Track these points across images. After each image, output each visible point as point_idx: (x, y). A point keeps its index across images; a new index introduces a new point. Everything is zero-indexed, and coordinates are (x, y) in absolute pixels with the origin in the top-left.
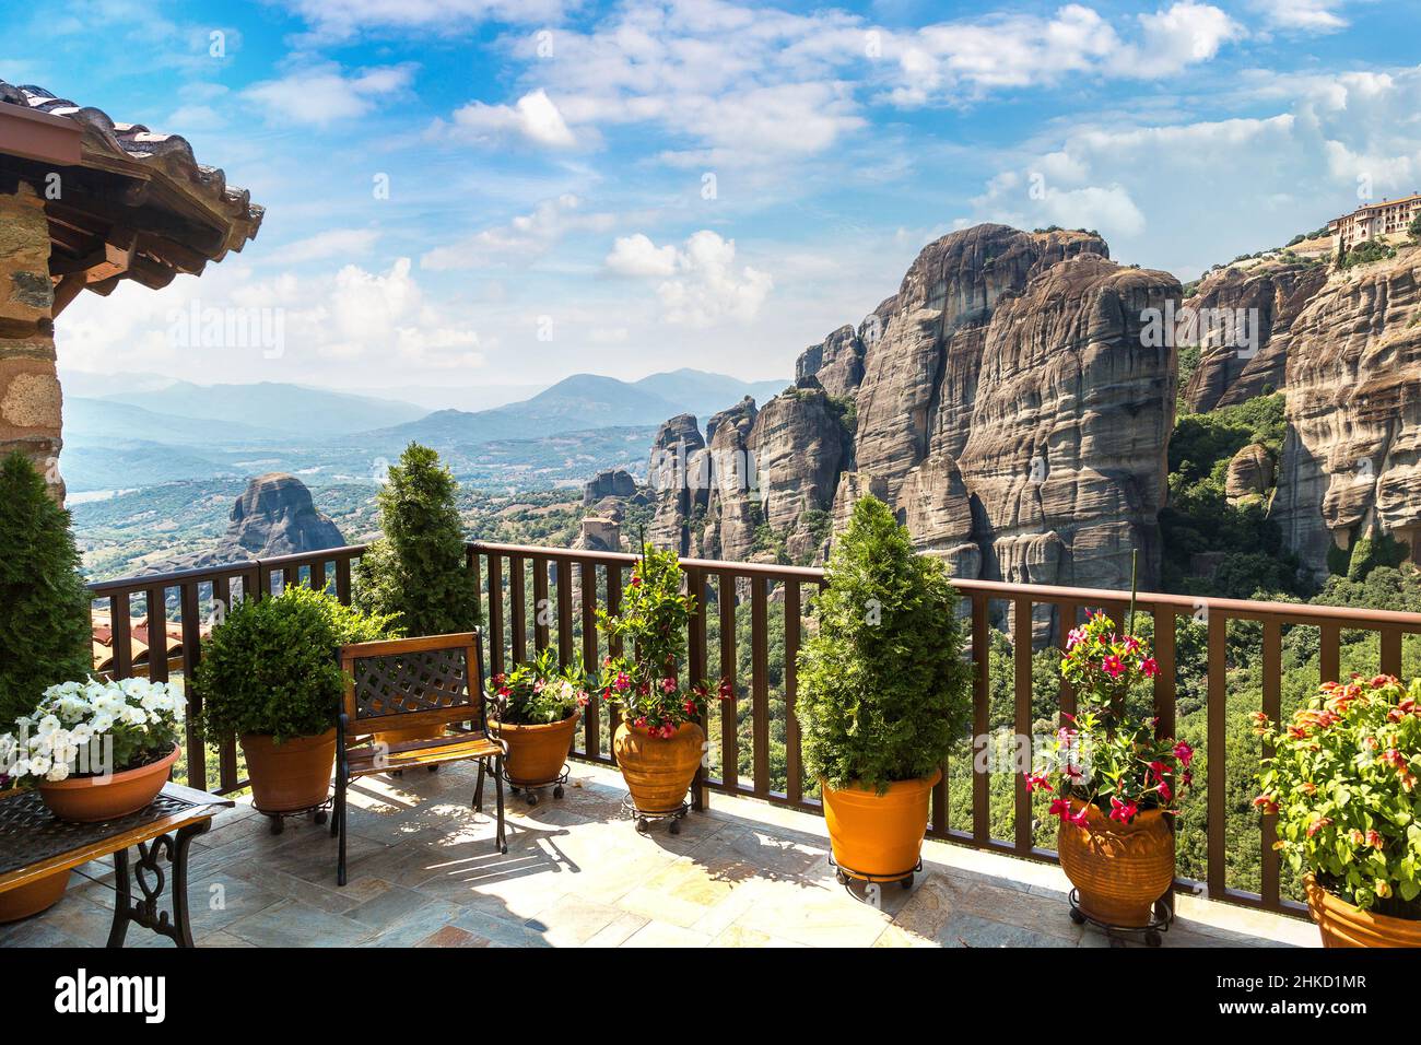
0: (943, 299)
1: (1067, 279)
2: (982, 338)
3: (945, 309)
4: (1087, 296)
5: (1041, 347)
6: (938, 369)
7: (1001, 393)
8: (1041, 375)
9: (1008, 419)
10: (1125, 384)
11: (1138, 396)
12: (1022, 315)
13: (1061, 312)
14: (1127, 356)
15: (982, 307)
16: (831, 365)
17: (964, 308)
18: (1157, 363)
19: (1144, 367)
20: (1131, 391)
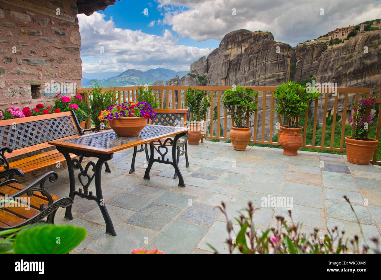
0: (230, 49)
1: (263, 45)
2: (241, 60)
3: (231, 52)
4: (268, 50)
5: (256, 63)
6: (229, 69)
7: (245, 75)
8: (256, 71)
9: (247, 82)
10: (277, 74)
11: (280, 77)
12: (251, 54)
13: (261, 54)
14: (278, 66)
15: (241, 52)
16: (200, 67)
17: (236, 52)
18: (285, 68)
19: (282, 69)
20: (279, 76)
